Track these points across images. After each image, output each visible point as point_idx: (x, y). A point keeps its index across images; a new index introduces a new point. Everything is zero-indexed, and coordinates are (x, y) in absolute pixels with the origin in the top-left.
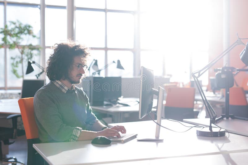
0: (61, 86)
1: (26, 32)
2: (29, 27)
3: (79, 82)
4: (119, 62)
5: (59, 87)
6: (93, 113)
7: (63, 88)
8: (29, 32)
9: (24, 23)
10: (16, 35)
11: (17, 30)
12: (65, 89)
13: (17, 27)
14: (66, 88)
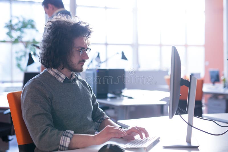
0: (56, 74)
1: (29, 26)
2: (32, 21)
3: (81, 70)
4: (123, 53)
5: (54, 76)
6: (100, 108)
7: (60, 76)
8: (33, 27)
9: (27, 18)
10: (20, 29)
11: (20, 25)
12: (61, 77)
13: (20, 22)
14: (63, 76)
